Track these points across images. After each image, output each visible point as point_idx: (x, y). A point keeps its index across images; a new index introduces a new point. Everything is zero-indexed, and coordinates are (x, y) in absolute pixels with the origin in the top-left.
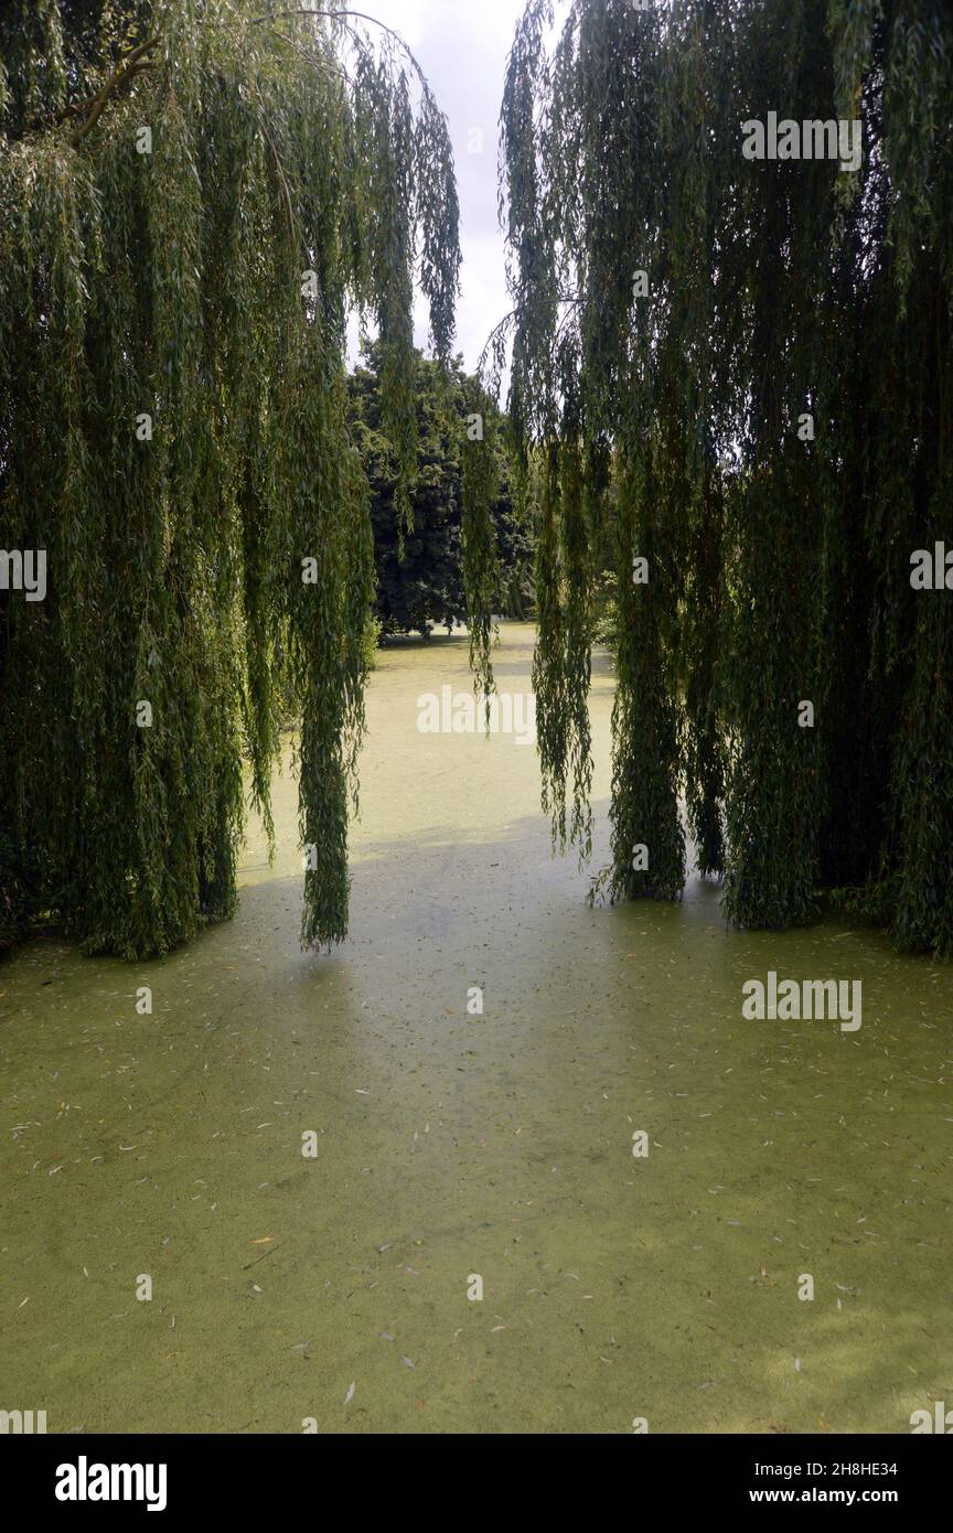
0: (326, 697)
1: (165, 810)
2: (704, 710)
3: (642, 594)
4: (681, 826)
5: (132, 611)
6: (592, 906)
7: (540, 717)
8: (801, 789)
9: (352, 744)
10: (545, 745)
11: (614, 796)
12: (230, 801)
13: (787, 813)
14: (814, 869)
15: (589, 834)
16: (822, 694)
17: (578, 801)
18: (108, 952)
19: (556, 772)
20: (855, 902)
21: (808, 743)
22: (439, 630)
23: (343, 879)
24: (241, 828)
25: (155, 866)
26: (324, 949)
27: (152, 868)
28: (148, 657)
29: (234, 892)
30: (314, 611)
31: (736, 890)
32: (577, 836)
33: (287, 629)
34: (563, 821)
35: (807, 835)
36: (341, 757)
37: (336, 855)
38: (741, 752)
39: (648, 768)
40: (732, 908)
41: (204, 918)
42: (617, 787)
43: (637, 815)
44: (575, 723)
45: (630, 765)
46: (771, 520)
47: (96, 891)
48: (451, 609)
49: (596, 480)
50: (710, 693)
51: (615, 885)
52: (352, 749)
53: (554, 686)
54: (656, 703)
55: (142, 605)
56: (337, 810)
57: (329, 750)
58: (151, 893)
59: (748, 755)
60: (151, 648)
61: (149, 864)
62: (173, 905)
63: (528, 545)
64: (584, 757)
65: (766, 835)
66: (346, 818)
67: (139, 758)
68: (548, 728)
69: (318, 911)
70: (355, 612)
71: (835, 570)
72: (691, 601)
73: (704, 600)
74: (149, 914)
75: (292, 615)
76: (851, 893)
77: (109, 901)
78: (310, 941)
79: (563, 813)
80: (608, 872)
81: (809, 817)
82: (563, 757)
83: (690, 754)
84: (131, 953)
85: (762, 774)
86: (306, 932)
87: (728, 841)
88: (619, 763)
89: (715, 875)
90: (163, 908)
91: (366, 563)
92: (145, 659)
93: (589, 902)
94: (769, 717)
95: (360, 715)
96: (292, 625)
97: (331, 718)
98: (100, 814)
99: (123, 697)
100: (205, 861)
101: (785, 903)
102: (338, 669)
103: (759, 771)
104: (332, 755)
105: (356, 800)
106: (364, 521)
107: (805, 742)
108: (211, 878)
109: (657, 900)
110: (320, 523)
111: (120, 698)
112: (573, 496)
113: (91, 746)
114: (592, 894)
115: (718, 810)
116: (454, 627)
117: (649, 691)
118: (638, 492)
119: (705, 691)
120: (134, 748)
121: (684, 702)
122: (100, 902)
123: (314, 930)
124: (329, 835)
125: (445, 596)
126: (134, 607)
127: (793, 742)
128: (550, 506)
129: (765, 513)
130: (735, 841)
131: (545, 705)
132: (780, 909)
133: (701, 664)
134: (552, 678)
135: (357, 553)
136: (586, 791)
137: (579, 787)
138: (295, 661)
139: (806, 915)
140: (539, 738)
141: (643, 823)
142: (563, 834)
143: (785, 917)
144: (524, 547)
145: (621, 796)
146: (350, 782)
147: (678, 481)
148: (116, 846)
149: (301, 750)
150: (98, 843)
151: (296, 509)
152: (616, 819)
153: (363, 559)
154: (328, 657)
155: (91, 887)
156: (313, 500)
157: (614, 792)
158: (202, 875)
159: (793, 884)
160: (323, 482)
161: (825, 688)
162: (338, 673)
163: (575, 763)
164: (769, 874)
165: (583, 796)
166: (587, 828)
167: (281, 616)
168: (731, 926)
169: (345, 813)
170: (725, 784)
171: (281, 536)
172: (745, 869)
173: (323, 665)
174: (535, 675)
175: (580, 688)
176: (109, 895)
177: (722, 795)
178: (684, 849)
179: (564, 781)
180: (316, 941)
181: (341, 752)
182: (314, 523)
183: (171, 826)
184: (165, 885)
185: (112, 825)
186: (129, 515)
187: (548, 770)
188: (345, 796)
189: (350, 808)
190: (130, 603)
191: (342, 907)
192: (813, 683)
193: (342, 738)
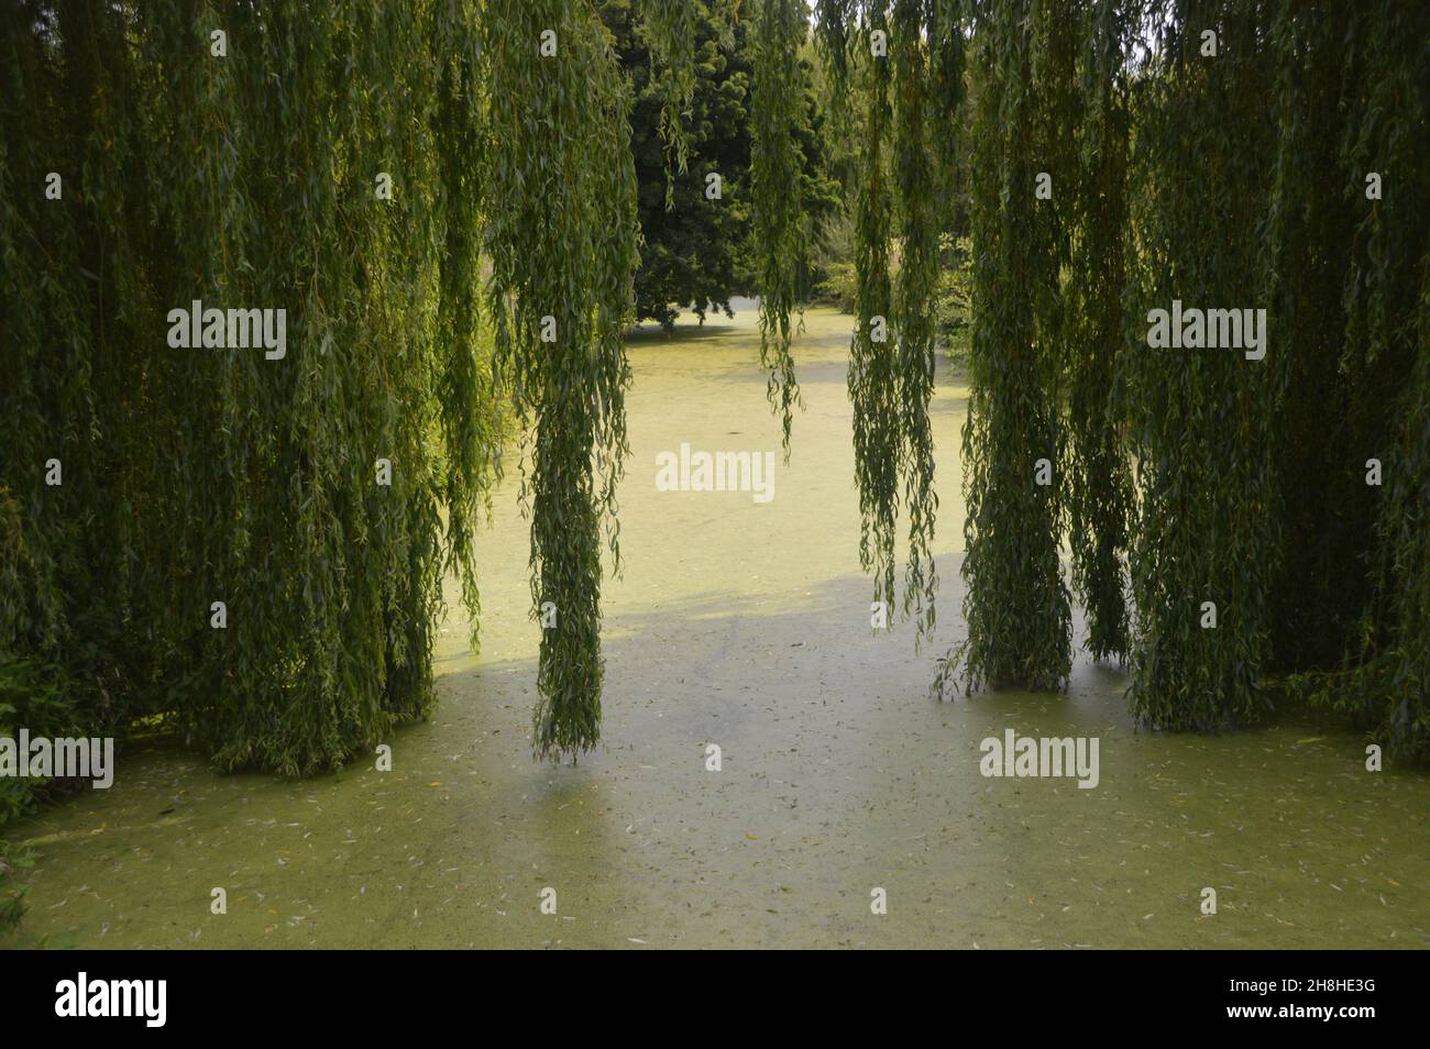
0: (570, 403)
1: (341, 561)
2: (1098, 422)
3: (1010, 257)
4: (1063, 585)
5: (292, 280)
6: (940, 698)
7: (859, 434)
8: (1242, 531)
9: (608, 470)
10: (866, 473)
11: (968, 544)
12: (425, 551)
13: (1222, 565)
14: (1263, 646)
15: (932, 600)
16: (1274, 397)
17: (915, 551)
18: (255, 768)
19: (881, 513)
20: (1324, 693)
21: (1252, 464)
22: (687, 318)
23: (594, 659)
24: (440, 591)
25: (326, 642)
26: (566, 758)
27: (323, 643)
28: (320, 344)
29: (429, 682)
30: (552, 282)
31: (1148, 674)
32: (915, 603)
33: (515, 306)
34: (890, 581)
35: (1252, 597)
36: (591, 488)
37: (584, 624)
38: (1153, 479)
39: (1016, 502)
40: (1142, 699)
41: (393, 718)
42: (974, 531)
43: (1001, 570)
44: (912, 442)
45: (991, 499)
46: (1203, 148)
47: (238, 681)
48: (704, 287)
49: (947, 93)
50: (1109, 397)
51: (971, 670)
52: (609, 476)
53: (879, 391)
54: (1028, 413)
55: (307, 273)
56: (584, 561)
57: (575, 478)
58: (320, 679)
59: (1163, 483)
60: (324, 330)
61: (320, 637)
62: (351, 696)
63: (819, 191)
64: (924, 489)
65: (1190, 597)
66: (599, 571)
67: (305, 488)
68: (872, 450)
69: (557, 703)
70: (610, 282)
71: (1293, 218)
72: (1079, 266)
73: (1100, 266)
74: (316, 707)
75: (522, 286)
76: (1318, 680)
77: (257, 695)
78: (546, 747)
79: (890, 570)
80: (961, 651)
81: (1254, 571)
82: (892, 490)
83: (1076, 486)
84: (291, 767)
85: (1184, 510)
86: (540, 734)
87: (1133, 608)
88: (976, 498)
89: (1114, 659)
90: (337, 701)
91: (626, 214)
92: (316, 346)
93: (936, 694)
94: (1194, 429)
95: (619, 429)
96: (521, 302)
97: (578, 432)
98: (244, 569)
99: (280, 403)
100: (393, 636)
101: (1220, 694)
102: (587, 363)
103: (1180, 506)
104: (579, 485)
105: (615, 548)
106: (622, 154)
107: (1248, 465)
108: (400, 660)
109: (1032, 691)
110: (562, 156)
111: (276, 403)
112: (912, 118)
113: (243, 471)
114: (938, 684)
115: (1117, 564)
116: (708, 314)
117: (1019, 396)
118: (1010, 110)
119: (1100, 396)
120: (298, 473)
121: (1067, 412)
122: (243, 695)
123: (553, 730)
124: (574, 596)
125: (695, 267)
126: (297, 275)
127: (1230, 465)
128: (877, 132)
129: (1195, 135)
130: (1144, 605)
131: (866, 416)
132: (1212, 702)
133: (1092, 357)
134: (877, 378)
135: (613, 198)
136: (927, 537)
137: (917, 533)
138: (526, 352)
139: (1253, 712)
140: (858, 463)
141: (1009, 581)
142: (890, 600)
143: (1220, 714)
144: (814, 193)
145: (980, 542)
146: (604, 525)
147: (1063, 92)
148: (268, 616)
149: (534, 478)
150: (242, 610)
151: (526, 138)
152: (971, 577)
153: (622, 209)
154: (573, 347)
155: (229, 674)
156: (551, 124)
157: (968, 537)
158: (389, 656)
159: (1231, 667)
160: (566, 97)
161: (1277, 388)
162: (586, 369)
163: (912, 499)
164: (1195, 652)
165: (923, 545)
166: (929, 591)
167: (506, 288)
168: (1141, 726)
169: (597, 565)
170: (1127, 528)
171: (507, 175)
172: (1160, 644)
173: (565, 358)
174: (852, 375)
175: (918, 392)
176: (257, 684)
177: (1123, 544)
178: (1070, 618)
179: (892, 524)
180: (555, 747)
181: (591, 480)
182: (552, 158)
183: (349, 585)
184: (340, 669)
185: (261, 585)
186: (286, 141)
187: (870, 509)
188: (596, 543)
189: (605, 557)
190: (289, 268)
191: (592, 699)
192: (1261, 380)
193: (593, 462)
